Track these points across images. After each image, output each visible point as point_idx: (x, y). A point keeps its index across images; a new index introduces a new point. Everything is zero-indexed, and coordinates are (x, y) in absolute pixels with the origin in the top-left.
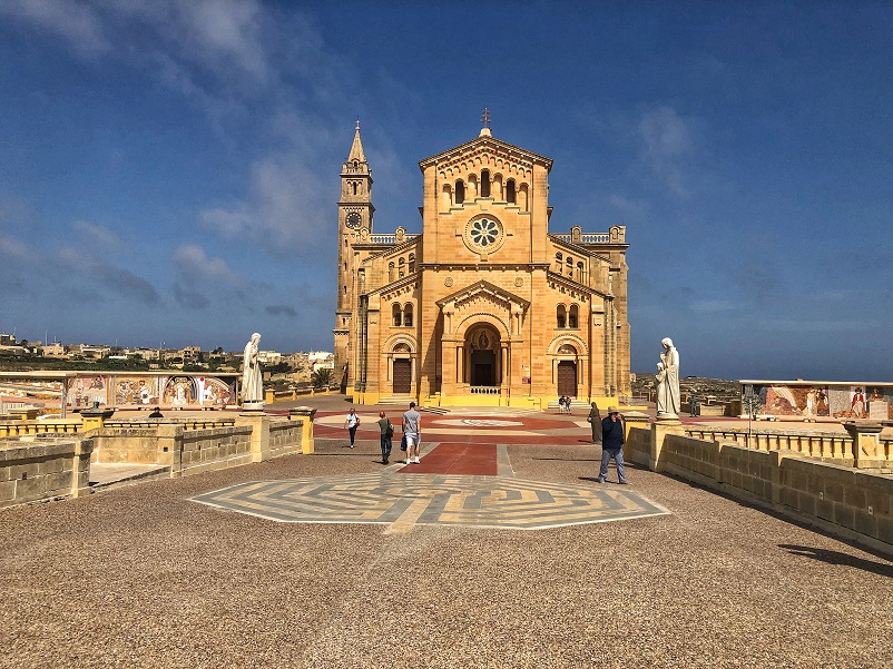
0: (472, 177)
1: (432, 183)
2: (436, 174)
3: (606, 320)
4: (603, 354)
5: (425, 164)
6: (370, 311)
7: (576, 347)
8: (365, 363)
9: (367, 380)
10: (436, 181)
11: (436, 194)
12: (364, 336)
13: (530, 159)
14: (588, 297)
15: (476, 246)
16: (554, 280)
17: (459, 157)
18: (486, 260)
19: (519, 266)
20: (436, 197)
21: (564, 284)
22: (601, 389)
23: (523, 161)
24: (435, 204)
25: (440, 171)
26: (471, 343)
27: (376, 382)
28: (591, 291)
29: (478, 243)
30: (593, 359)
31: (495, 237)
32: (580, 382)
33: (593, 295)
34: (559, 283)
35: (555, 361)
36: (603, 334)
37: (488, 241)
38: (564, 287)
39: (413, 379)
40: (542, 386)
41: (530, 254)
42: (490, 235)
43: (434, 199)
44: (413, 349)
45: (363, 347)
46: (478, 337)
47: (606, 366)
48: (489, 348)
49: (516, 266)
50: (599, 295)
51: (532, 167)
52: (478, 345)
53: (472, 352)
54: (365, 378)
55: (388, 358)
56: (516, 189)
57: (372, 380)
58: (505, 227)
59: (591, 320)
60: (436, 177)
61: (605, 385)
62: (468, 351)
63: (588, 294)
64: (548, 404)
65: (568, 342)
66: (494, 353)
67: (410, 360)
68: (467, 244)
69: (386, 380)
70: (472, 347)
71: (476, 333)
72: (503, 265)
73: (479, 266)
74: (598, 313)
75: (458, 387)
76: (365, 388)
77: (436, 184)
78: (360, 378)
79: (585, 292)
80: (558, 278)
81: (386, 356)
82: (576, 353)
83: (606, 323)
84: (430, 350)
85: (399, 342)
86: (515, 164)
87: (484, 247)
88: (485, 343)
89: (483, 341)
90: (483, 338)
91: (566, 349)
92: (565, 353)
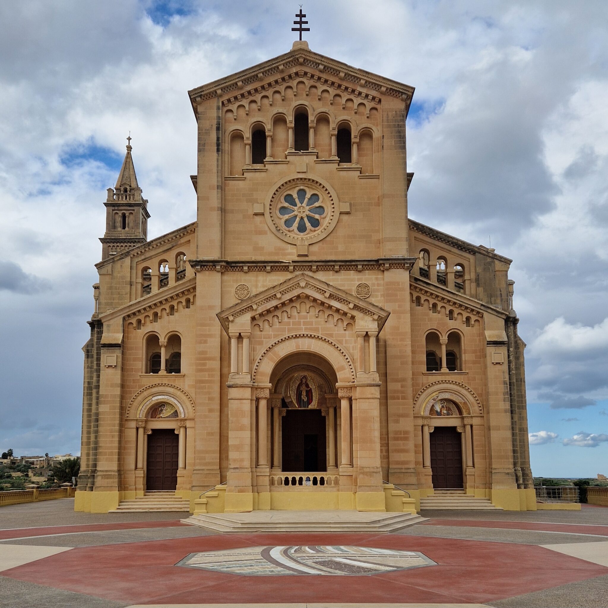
0: (279, 120)
1: (211, 128)
2: (218, 112)
3: (509, 356)
4: (509, 414)
5: (199, 94)
6: (105, 346)
7: (461, 403)
8: (96, 437)
9: (98, 468)
10: (218, 124)
11: (218, 145)
12: (94, 391)
13: (377, 87)
14: (477, 318)
15: (288, 233)
16: (421, 290)
17: (257, 85)
18: (306, 256)
19: (362, 263)
20: (218, 150)
21: (437, 296)
22: (508, 474)
23: (364, 91)
24: (218, 161)
25: (225, 109)
26: (282, 397)
27: (114, 471)
28: (482, 308)
29: (291, 229)
30: (493, 423)
31: (320, 217)
32: (470, 463)
33: (485, 313)
34: (428, 296)
35: (426, 429)
36: (507, 379)
37: (308, 224)
38: (437, 302)
39: (181, 464)
40: (409, 471)
41: (380, 244)
42: (312, 214)
43: (215, 154)
44: (180, 412)
45: (94, 411)
46: (294, 387)
47: (513, 434)
48: (313, 406)
49: (358, 263)
50: (496, 314)
51: (380, 101)
52: (295, 402)
53: (285, 414)
54: (95, 465)
55: (137, 429)
56: (354, 139)
57: (106, 469)
58: (336, 201)
59: (485, 356)
60: (218, 118)
61: (514, 467)
62: (276, 412)
63: (478, 313)
64: (421, 503)
65: (447, 396)
66: (323, 414)
67: (176, 432)
68: (273, 228)
69: (133, 467)
70: (284, 404)
71: (291, 379)
72: (335, 261)
73: (295, 264)
74: (497, 344)
75: (259, 474)
76: (93, 483)
77: (218, 129)
78: (88, 466)
79: (472, 310)
80: (427, 286)
81: (133, 425)
82: (460, 412)
83: (509, 362)
84: (211, 411)
85: (157, 400)
86: (352, 97)
87: (302, 234)
88: (306, 395)
89: (304, 393)
90: (304, 389)
91: (443, 407)
92: (442, 414)
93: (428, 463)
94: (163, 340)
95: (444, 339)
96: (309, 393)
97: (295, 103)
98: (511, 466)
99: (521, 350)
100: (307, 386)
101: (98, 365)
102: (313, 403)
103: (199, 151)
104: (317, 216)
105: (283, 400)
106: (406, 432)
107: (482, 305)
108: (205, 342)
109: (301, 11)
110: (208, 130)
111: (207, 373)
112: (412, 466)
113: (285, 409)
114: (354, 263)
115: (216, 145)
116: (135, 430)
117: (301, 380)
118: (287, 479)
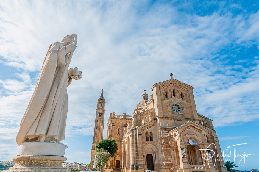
0: (170, 91)
2: (159, 88)
5: (156, 85)
6: (139, 134)
8: (137, 156)
12: (135, 145)
13: (188, 87)
14: (210, 132)
17: (166, 84)
23: (185, 87)
29: (175, 111)
31: (180, 109)
33: (212, 131)
37: (178, 111)
41: (193, 116)
43: (160, 96)
44: (154, 150)
49: (189, 119)
50: (214, 131)
51: (188, 89)
54: (137, 163)
55: (145, 154)
56: (184, 95)
59: (214, 140)
67: (152, 155)
69: (145, 164)
74: (216, 137)
75: (188, 166)
76: (137, 168)
77: (160, 91)
78: (134, 163)
86: (183, 88)
94: (149, 133)
101: (136, 138)
103: (157, 95)
107: (211, 129)
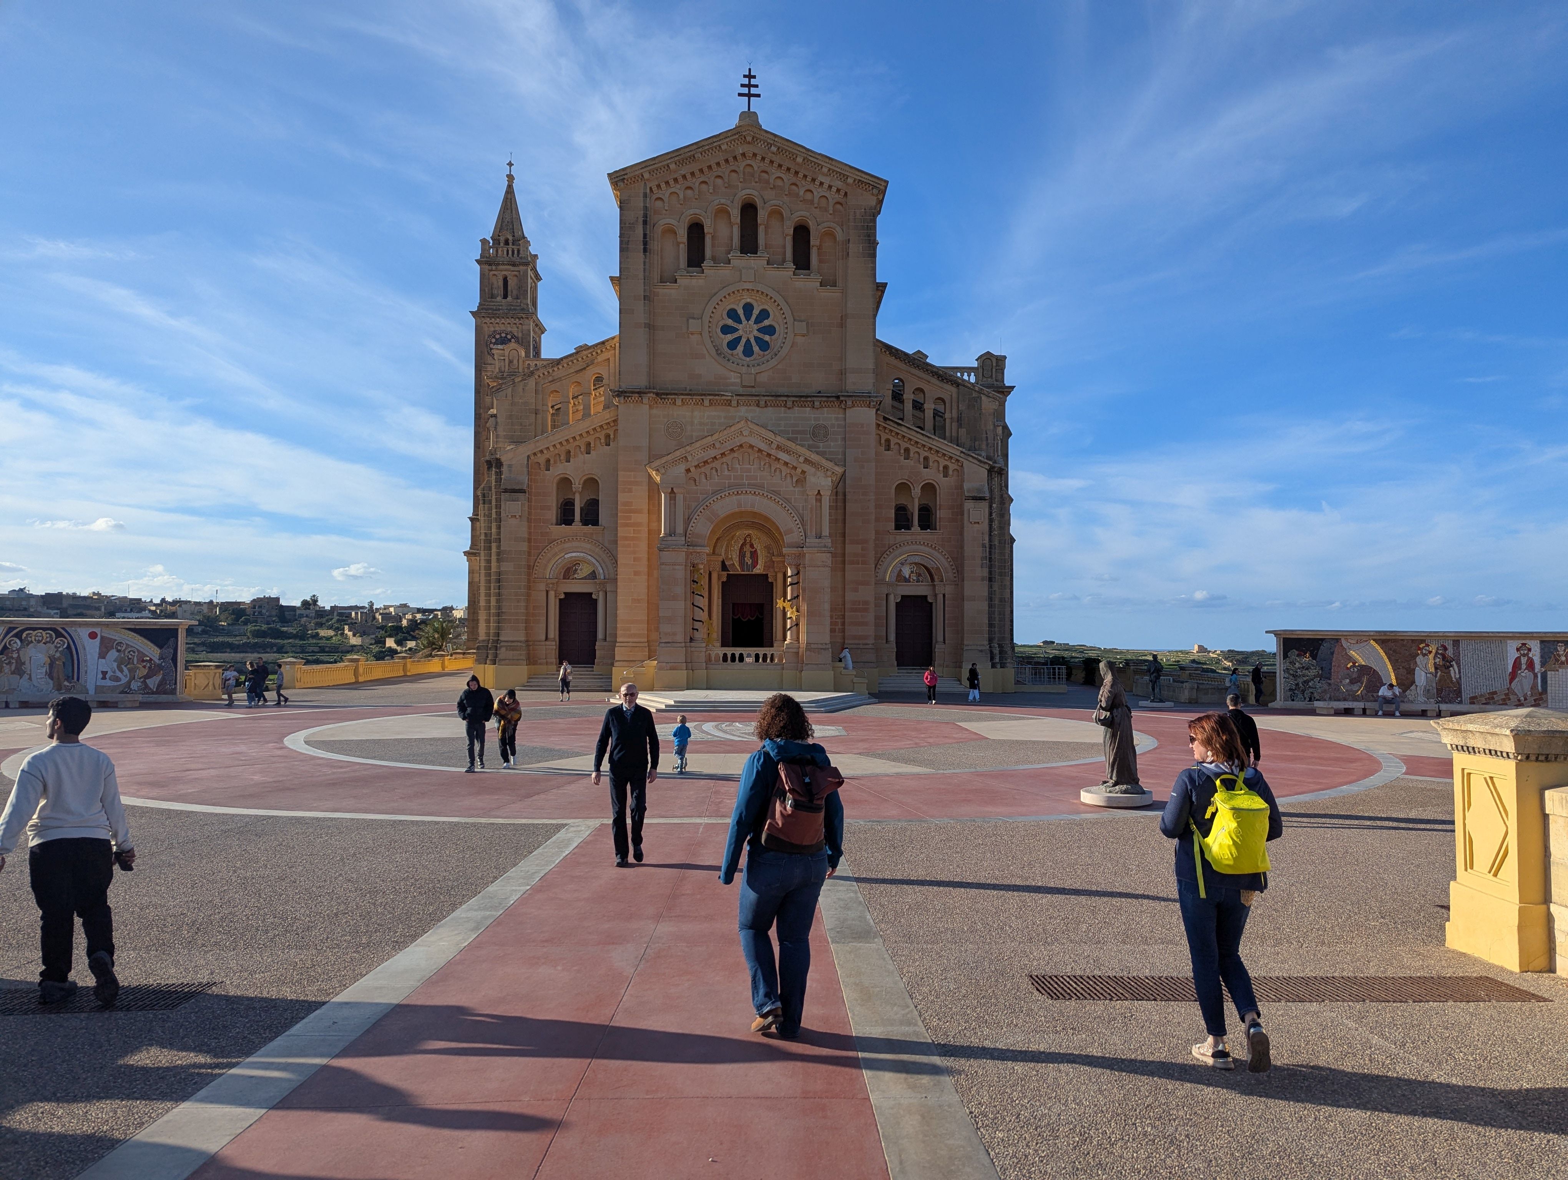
0: (721, 213)
1: (637, 221)
2: (645, 202)
3: (991, 514)
4: (986, 582)
5: (621, 178)
6: (506, 491)
7: (933, 568)
8: (498, 601)
9: (501, 638)
10: (645, 216)
11: (645, 243)
12: (494, 545)
13: (843, 177)
14: (956, 467)
15: (731, 357)
16: (891, 431)
17: (695, 167)
18: (753, 387)
19: (820, 399)
20: (645, 250)
21: (910, 439)
22: (981, 651)
23: (827, 182)
24: (644, 265)
25: (655, 197)
26: (722, 559)
27: (520, 642)
28: (962, 455)
29: (735, 352)
30: (967, 592)
31: (771, 339)
32: (940, 639)
33: (966, 463)
34: (899, 439)
35: (892, 597)
36: (987, 541)
37: (756, 348)
38: (910, 446)
39: (600, 635)
40: (867, 647)
41: (842, 374)
42: (760, 335)
43: (642, 254)
44: (599, 574)
45: (493, 569)
46: (737, 548)
47: (990, 606)
48: (759, 570)
49: (815, 399)
50: (978, 463)
51: (846, 194)
52: (737, 565)
53: (725, 579)
54: (498, 635)
55: (547, 592)
56: (814, 241)
57: (511, 639)
58: (790, 320)
59: (963, 514)
60: (646, 208)
61: (989, 644)
62: (715, 576)
63: (957, 460)
64: (880, 683)
65: (917, 560)
66: (770, 580)
67: (594, 597)
68: (713, 352)
69: (544, 638)
70: (724, 567)
71: (733, 538)
72: (788, 396)
73: (738, 398)
74: (976, 500)
75: (693, 649)
76: (496, 655)
77: (645, 223)
78: (488, 634)
79: (951, 458)
80: (899, 427)
81: (542, 587)
82: (932, 579)
83: (991, 521)
84: (636, 573)
85: (571, 557)
86: (811, 187)
87: (748, 359)
88: (751, 558)
89: (748, 555)
90: (747, 548)
91: (912, 572)
92: (911, 580)
93: (892, 637)
94: (577, 485)
95: (917, 491)
96: (754, 555)
97: (743, 194)
98: (987, 643)
99: (1007, 505)
100: (752, 546)
101: (499, 514)
102: (758, 567)
103: (622, 250)
104: (767, 338)
105: (723, 562)
106: (866, 603)
107: (962, 452)
108: (630, 491)
109: (750, 70)
110: (633, 224)
111: (632, 529)
112: (871, 641)
113: (725, 573)
114: (809, 399)
115: (642, 244)
116: (545, 593)
117: (745, 539)
118: (725, 655)
